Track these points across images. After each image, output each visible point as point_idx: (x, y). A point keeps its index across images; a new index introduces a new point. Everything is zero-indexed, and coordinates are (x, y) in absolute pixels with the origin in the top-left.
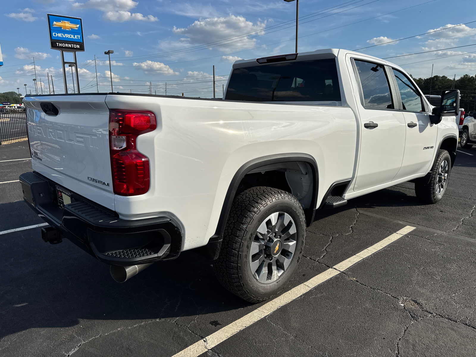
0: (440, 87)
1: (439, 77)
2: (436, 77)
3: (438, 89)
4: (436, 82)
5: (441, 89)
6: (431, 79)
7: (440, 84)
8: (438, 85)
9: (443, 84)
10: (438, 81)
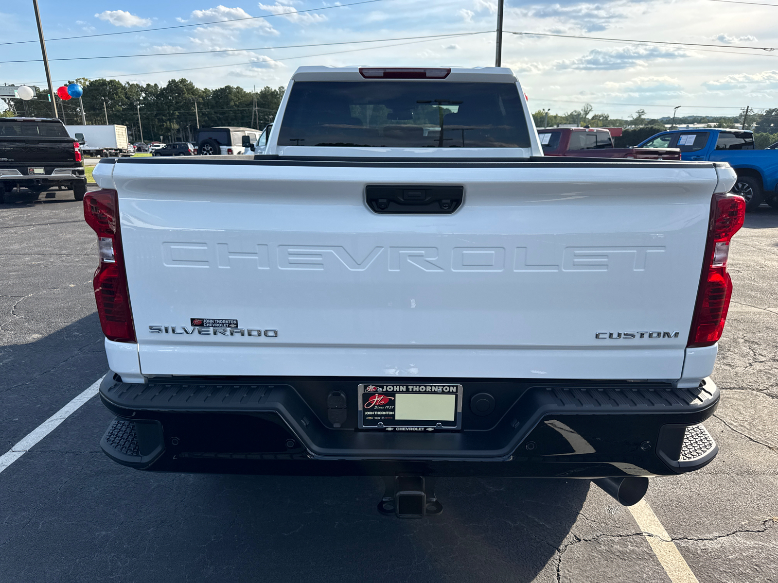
0: (236, 104)
1: (232, 88)
2: (228, 87)
3: (234, 107)
4: (230, 95)
5: (238, 106)
6: (222, 91)
7: (235, 99)
8: (233, 100)
9: (239, 99)
10: (232, 94)
